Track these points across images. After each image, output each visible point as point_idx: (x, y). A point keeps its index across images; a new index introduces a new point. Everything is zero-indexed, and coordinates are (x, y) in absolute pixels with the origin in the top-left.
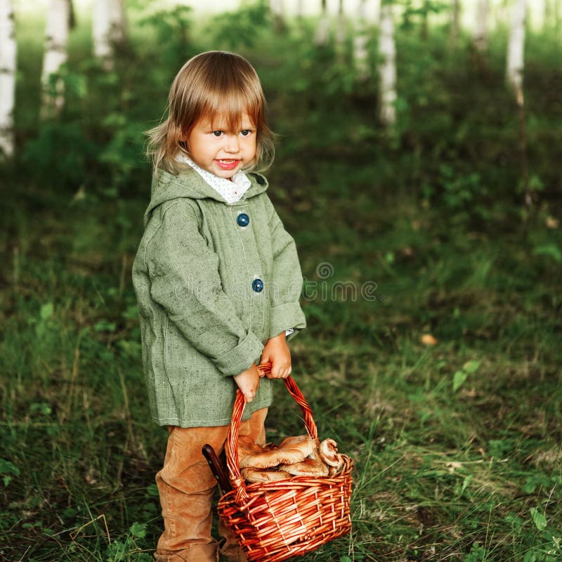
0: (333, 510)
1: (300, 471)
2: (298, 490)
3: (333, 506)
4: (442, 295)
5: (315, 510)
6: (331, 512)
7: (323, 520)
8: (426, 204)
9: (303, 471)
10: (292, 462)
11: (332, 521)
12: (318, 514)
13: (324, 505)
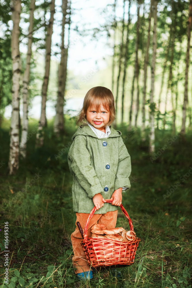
0: (120, 254)
1: (110, 237)
2: (105, 243)
3: (120, 252)
4: (171, 203)
5: (111, 252)
6: (119, 254)
7: (114, 256)
8: (165, 178)
9: (111, 238)
10: (108, 234)
11: (118, 258)
12: (112, 254)
13: (115, 251)
